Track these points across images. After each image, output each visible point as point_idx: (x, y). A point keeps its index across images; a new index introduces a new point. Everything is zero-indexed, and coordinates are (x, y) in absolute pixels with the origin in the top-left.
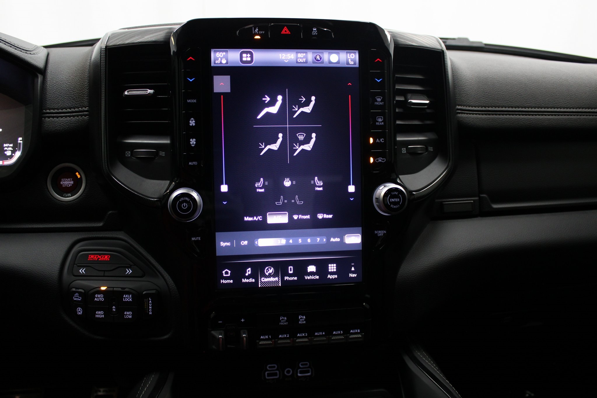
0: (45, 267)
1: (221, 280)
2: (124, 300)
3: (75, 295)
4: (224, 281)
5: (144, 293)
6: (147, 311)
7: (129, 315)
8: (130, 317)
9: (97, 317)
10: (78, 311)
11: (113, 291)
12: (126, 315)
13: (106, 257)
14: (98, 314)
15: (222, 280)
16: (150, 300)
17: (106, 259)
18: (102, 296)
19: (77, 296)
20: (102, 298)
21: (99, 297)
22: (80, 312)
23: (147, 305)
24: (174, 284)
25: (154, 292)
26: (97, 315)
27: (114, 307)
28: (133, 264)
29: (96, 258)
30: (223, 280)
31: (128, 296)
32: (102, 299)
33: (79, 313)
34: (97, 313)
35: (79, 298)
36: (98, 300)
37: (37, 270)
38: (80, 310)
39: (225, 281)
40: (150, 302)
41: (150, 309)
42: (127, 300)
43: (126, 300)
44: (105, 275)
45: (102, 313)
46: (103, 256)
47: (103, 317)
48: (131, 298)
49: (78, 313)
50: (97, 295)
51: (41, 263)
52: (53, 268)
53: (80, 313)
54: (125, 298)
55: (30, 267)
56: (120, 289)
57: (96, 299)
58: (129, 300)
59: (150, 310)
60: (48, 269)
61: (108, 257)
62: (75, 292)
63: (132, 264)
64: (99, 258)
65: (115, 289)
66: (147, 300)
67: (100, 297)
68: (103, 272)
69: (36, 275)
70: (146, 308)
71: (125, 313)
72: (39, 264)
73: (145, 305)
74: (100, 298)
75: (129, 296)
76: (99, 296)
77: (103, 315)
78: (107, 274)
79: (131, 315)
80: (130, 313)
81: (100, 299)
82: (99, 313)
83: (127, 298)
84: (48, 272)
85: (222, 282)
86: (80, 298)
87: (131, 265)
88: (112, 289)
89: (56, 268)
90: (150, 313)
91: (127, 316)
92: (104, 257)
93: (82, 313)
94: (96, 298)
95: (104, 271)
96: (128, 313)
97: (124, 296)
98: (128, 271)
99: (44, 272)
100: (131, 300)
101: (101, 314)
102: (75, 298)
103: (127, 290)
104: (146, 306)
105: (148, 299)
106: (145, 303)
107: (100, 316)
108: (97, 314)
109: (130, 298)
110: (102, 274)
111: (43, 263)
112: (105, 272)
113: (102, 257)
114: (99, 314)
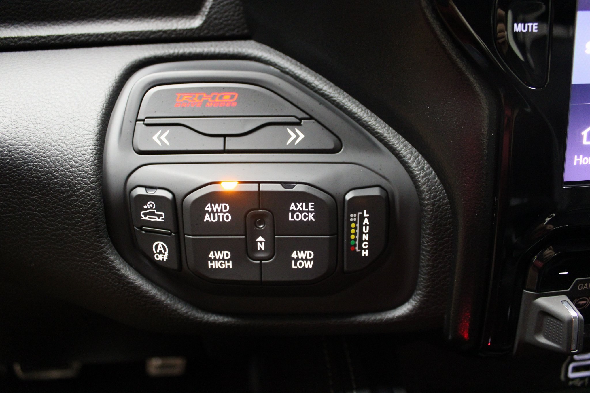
0: (55, 130)
1: (576, 157)
2: (293, 217)
3: (145, 207)
4: (583, 157)
5: (348, 197)
6: (357, 248)
7: (306, 259)
8: (309, 265)
9: (212, 266)
10: (156, 250)
11: (259, 193)
12: (298, 259)
13: (227, 97)
14: (215, 259)
15: (579, 157)
16: (365, 215)
17: (226, 103)
18: (225, 207)
19: (151, 208)
20: (225, 213)
21: (217, 212)
22: (161, 252)
23: (358, 231)
24: (431, 169)
25: (375, 192)
26: (211, 262)
27: (260, 239)
28: (305, 116)
29: (197, 101)
30: (581, 156)
31: (302, 206)
32: (227, 217)
33: (160, 257)
34: (213, 257)
35: (159, 216)
36: (214, 218)
37: (34, 140)
38: (162, 249)
39: (585, 158)
40: (366, 221)
41: (365, 241)
42: (301, 217)
43: (298, 217)
44: (226, 148)
45: (227, 255)
46: (219, 95)
47: (229, 266)
48: (311, 212)
49: (157, 257)
50: (211, 207)
51: (44, 119)
52: (79, 132)
53: (163, 257)
54: (293, 212)
55: (13, 131)
56: (279, 188)
57: (207, 218)
58: (305, 216)
59: (365, 245)
60: (64, 134)
61: (232, 97)
62: (143, 199)
63: (301, 115)
64: (206, 101)
65: (264, 187)
66: (356, 217)
67: (221, 212)
68: (222, 139)
69: (31, 154)
70: (355, 240)
71: (294, 255)
72: (38, 121)
73: (353, 231)
74: (221, 215)
75: (307, 207)
76: (217, 207)
77: (228, 262)
78: (232, 144)
79: (310, 260)
80: (309, 254)
81: (219, 216)
82: (219, 255)
83: (301, 212)
84: (66, 144)
85: (578, 162)
86: (161, 215)
87: (301, 119)
88: (254, 188)
89: (87, 132)
90: (365, 253)
91: (301, 264)
92: (221, 98)
93: (168, 257)
94: (207, 215)
95: (224, 136)
96: (302, 255)
97: (293, 207)
98: (293, 136)
99: (54, 144)
100: (311, 217)
101: (224, 259)
102: (145, 215)
103: (298, 188)
104: (355, 234)
105: (359, 213)
106: (353, 225)
107: (221, 263)
108: (211, 260)
109: (308, 212)
110: (217, 144)
111: (48, 120)
112: (227, 138)
113: (213, 98)
114: (219, 260)
